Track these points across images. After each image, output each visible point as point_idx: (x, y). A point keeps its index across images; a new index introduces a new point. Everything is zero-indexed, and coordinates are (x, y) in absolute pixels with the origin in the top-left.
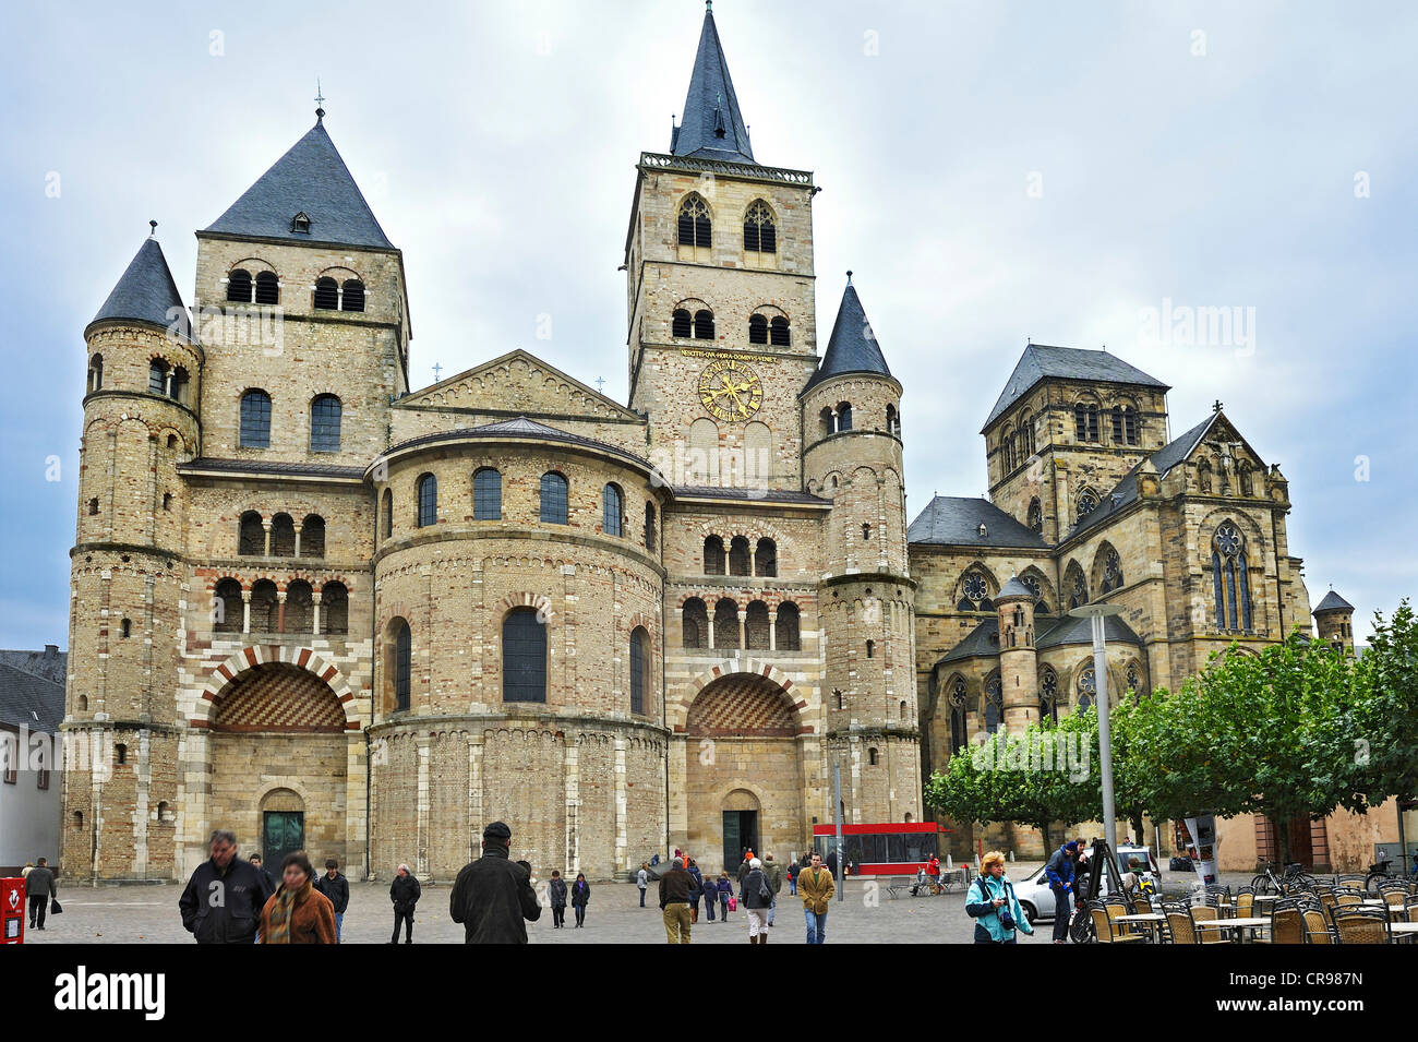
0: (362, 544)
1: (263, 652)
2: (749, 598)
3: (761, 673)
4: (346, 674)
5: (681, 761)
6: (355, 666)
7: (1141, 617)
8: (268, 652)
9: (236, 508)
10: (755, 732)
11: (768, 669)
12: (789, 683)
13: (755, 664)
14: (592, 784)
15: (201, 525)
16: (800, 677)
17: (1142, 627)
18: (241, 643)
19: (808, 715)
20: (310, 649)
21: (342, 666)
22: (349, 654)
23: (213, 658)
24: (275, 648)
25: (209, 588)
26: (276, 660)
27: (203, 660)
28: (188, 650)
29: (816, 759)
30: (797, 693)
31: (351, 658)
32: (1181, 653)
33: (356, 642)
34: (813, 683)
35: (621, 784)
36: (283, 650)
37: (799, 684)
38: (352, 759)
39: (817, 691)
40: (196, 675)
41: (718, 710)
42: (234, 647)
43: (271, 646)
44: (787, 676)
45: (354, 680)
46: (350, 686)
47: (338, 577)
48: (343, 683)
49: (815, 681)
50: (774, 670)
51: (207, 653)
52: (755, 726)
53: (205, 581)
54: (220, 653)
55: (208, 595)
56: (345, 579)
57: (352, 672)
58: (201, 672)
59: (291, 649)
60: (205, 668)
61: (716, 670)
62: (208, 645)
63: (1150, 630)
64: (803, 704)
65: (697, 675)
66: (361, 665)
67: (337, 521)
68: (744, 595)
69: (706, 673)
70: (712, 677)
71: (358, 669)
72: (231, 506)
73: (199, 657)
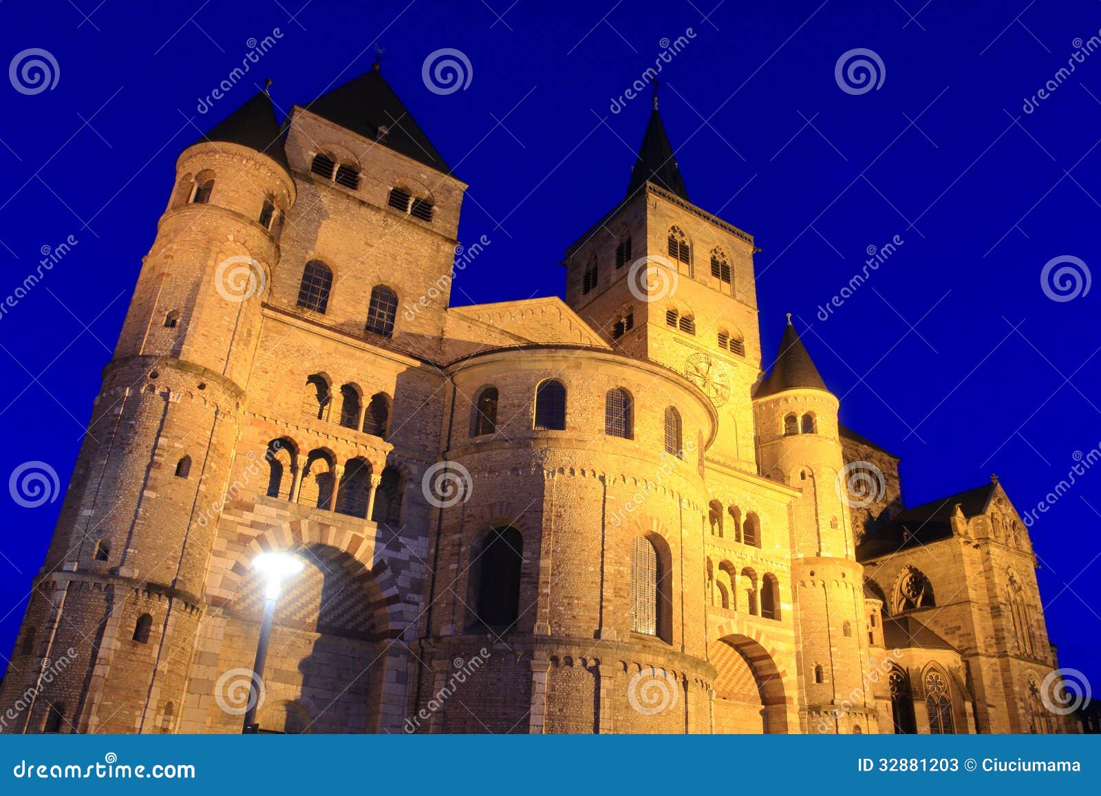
0: (427, 435)
1: (311, 528)
2: (743, 564)
3: (753, 637)
4: (396, 573)
6: (406, 564)
7: (958, 633)
8: (317, 530)
9: (307, 364)
11: (758, 634)
12: (773, 651)
13: (750, 628)
15: (266, 372)
16: (781, 646)
17: (960, 641)
18: (288, 514)
19: (788, 685)
20: (360, 534)
21: (393, 562)
22: (402, 550)
23: (253, 525)
24: (324, 527)
25: (262, 442)
26: (324, 542)
27: (242, 524)
28: (226, 509)
30: (779, 661)
31: (403, 555)
32: (995, 668)
33: (411, 537)
34: (789, 654)
36: (333, 531)
37: (781, 653)
38: (388, 675)
39: (794, 663)
40: (230, 541)
42: (279, 516)
43: (320, 523)
44: (772, 644)
45: (403, 581)
46: (398, 587)
47: (400, 463)
48: (391, 582)
49: (791, 652)
50: (762, 636)
51: (248, 517)
53: (260, 433)
54: (262, 520)
55: (260, 450)
56: (406, 467)
57: (403, 571)
58: (235, 538)
59: (341, 531)
60: (241, 534)
62: (250, 508)
63: (972, 644)
64: (784, 673)
66: (413, 565)
67: (405, 404)
68: (740, 560)
71: (409, 569)
72: (303, 361)
73: (238, 519)
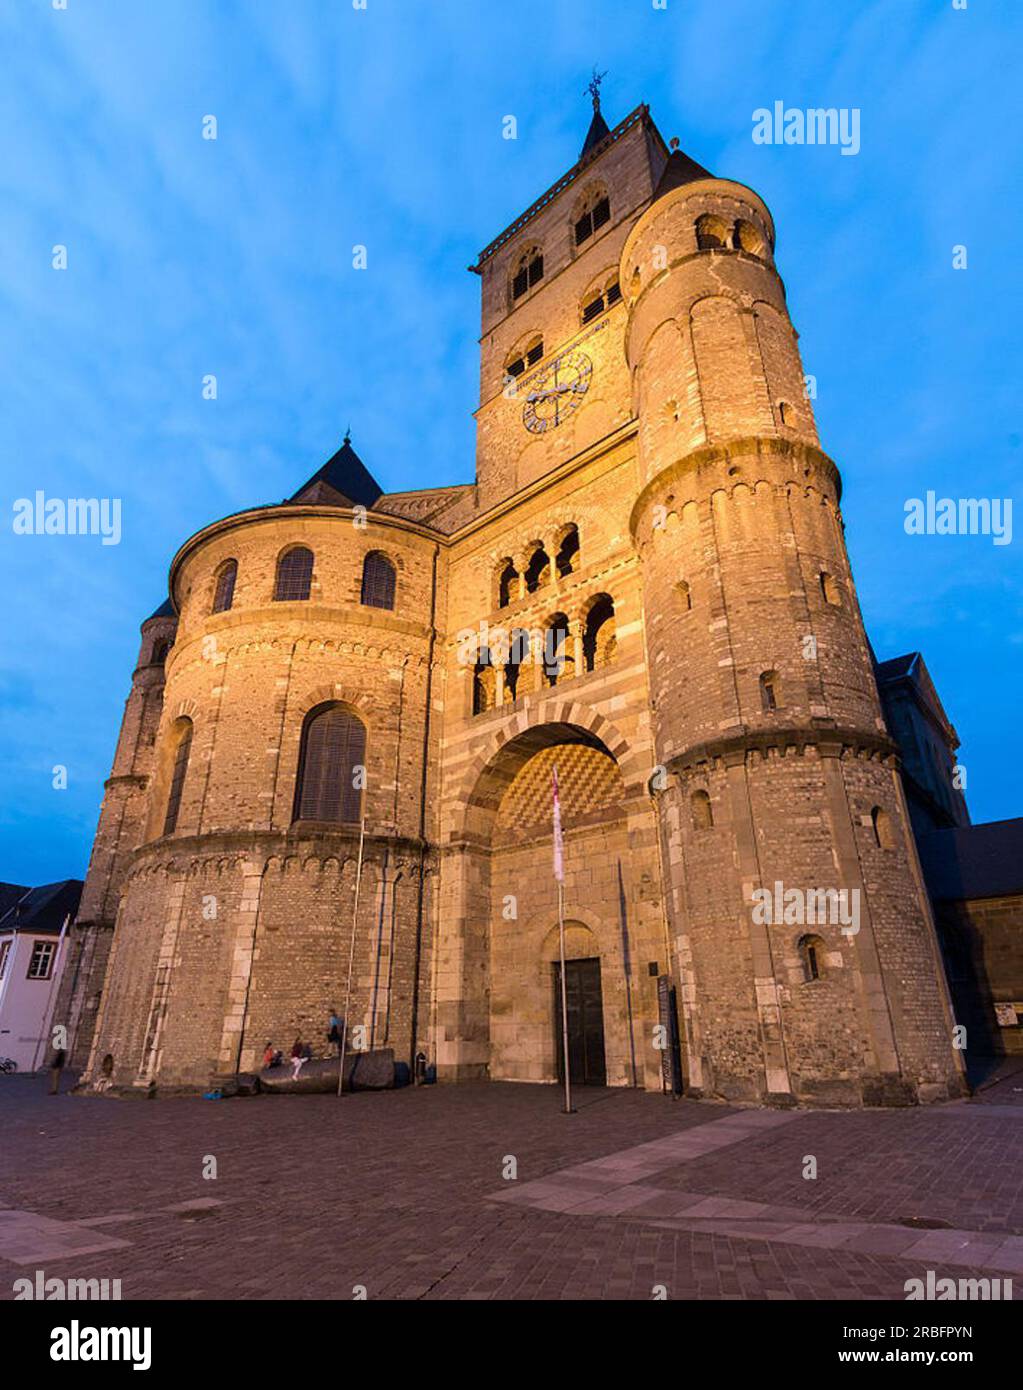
5: (455, 885)
10: (587, 820)
12: (599, 720)
13: (551, 708)
14: (199, 933)
16: (618, 703)
19: (631, 766)
29: (649, 844)
30: (613, 730)
34: (636, 708)
35: (246, 930)
37: (618, 715)
39: (643, 719)
41: (537, 798)
44: (596, 709)
49: (640, 702)
50: (576, 707)
52: (587, 811)
61: (500, 736)
64: (623, 747)
65: (478, 751)
69: (488, 745)
70: (496, 747)
